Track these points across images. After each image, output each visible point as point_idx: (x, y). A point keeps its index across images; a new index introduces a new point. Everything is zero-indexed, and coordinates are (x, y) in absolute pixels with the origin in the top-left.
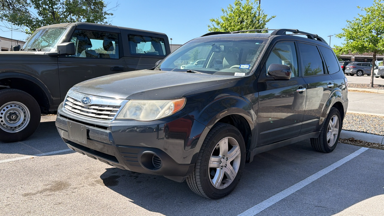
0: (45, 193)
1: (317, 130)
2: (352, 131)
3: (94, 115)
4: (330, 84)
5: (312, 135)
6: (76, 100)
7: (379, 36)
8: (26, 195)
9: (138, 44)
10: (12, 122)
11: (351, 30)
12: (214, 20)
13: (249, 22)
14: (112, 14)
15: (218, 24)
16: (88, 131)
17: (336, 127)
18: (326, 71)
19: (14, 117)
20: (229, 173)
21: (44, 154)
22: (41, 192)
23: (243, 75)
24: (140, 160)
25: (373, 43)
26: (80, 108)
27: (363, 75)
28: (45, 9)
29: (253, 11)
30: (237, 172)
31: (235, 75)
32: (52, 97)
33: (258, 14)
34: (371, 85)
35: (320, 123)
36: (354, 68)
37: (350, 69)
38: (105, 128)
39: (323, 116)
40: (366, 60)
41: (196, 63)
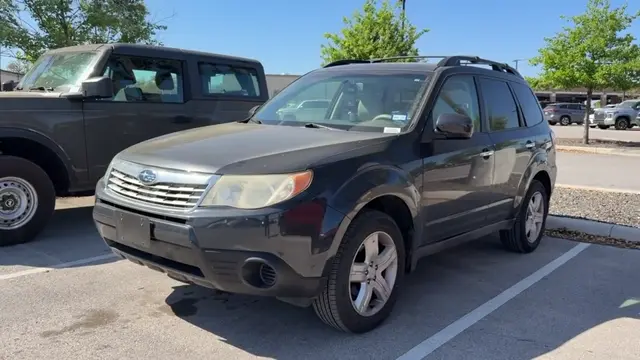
0: (77, 331)
1: (511, 216)
2: (562, 216)
3: (161, 200)
4: (529, 142)
5: (503, 224)
6: (128, 176)
7: (596, 62)
8: (46, 334)
9: (212, 78)
10: (7, 211)
11: (551, 52)
12: (330, 36)
13: (387, 39)
14: (165, 28)
15: (338, 42)
16: (153, 226)
17: (539, 211)
18: (522, 122)
19: (10, 203)
20: (380, 290)
21: (64, 265)
22: (71, 329)
23: (397, 131)
24: (240, 273)
25: (587, 72)
26: (135, 188)
27: (570, 123)
28: (50, 19)
29: (393, 21)
30: (391, 287)
31: (385, 131)
32: (74, 168)
33: (401, 25)
34: (584, 140)
35: (516, 206)
36: (556, 112)
37: (550, 114)
38: (182, 221)
39: (520, 194)
40: (574, 98)
41: (300, 106)
